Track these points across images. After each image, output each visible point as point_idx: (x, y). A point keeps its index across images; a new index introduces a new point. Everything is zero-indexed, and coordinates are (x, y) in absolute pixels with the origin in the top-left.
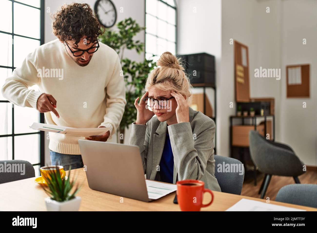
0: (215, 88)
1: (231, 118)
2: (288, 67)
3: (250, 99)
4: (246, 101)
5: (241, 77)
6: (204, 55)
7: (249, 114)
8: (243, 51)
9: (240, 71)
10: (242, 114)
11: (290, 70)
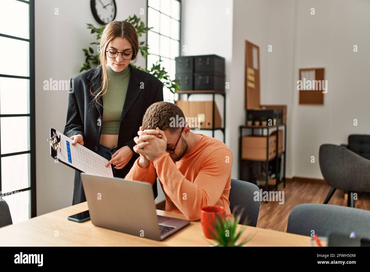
0: (224, 95)
1: (241, 128)
2: (301, 70)
3: (261, 107)
4: (257, 108)
5: (251, 82)
6: (213, 57)
7: (261, 124)
8: (255, 51)
9: (251, 75)
10: (253, 124)
11: (303, 74)
